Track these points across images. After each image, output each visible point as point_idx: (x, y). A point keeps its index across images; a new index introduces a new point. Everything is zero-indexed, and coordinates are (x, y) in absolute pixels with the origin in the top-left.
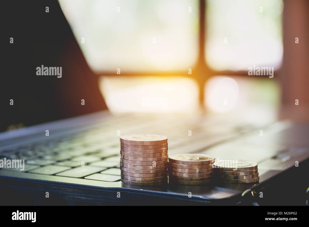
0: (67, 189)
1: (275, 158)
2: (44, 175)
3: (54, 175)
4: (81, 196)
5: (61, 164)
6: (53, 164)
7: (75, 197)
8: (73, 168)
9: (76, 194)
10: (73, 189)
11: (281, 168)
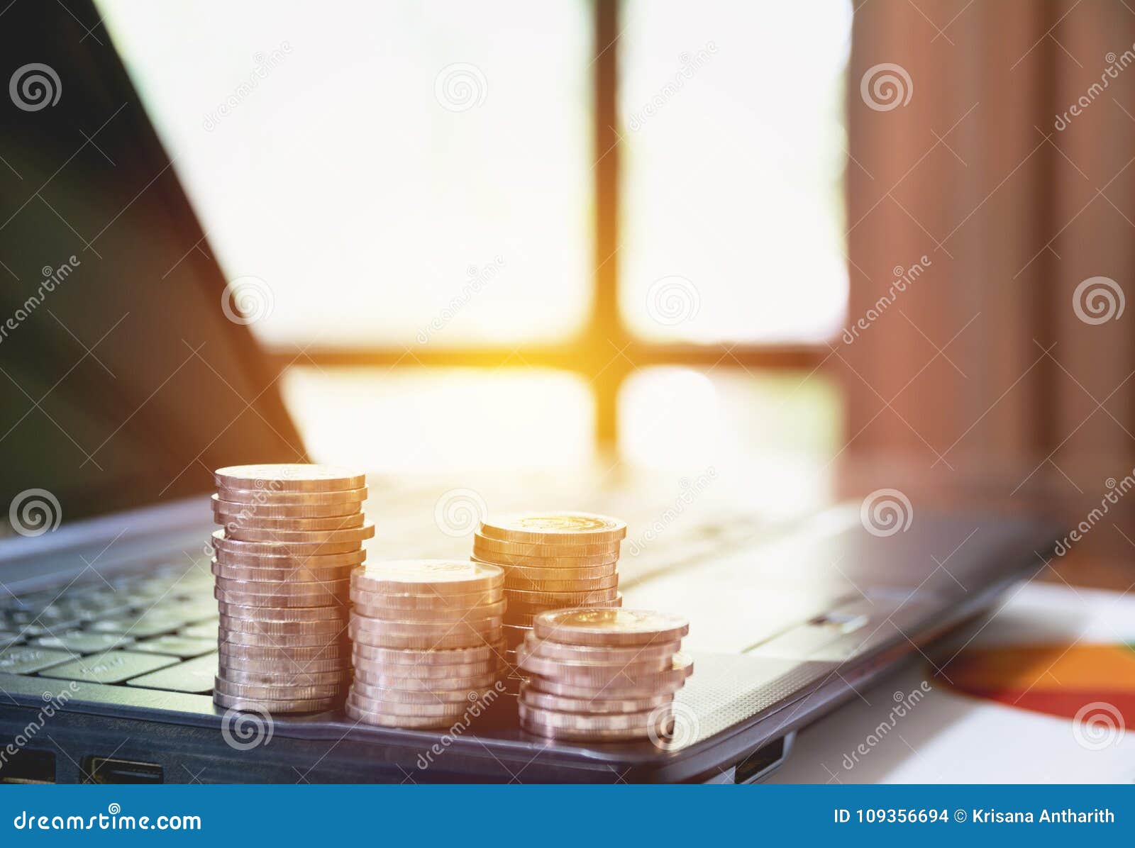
0: (161, 729)
1: (819, 621)
2: (89, 685)
3: (123, 683)
4: (205, 753)
5: (149, 646)
6: (121, 648)
7: (188, 754)
8: (185, 659)
9: (190, 745)
10: (179, 730)
11: (840, 654)
